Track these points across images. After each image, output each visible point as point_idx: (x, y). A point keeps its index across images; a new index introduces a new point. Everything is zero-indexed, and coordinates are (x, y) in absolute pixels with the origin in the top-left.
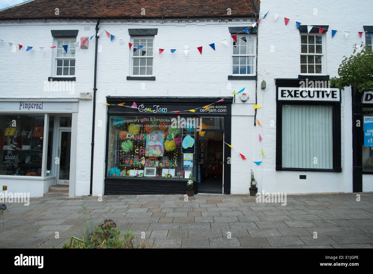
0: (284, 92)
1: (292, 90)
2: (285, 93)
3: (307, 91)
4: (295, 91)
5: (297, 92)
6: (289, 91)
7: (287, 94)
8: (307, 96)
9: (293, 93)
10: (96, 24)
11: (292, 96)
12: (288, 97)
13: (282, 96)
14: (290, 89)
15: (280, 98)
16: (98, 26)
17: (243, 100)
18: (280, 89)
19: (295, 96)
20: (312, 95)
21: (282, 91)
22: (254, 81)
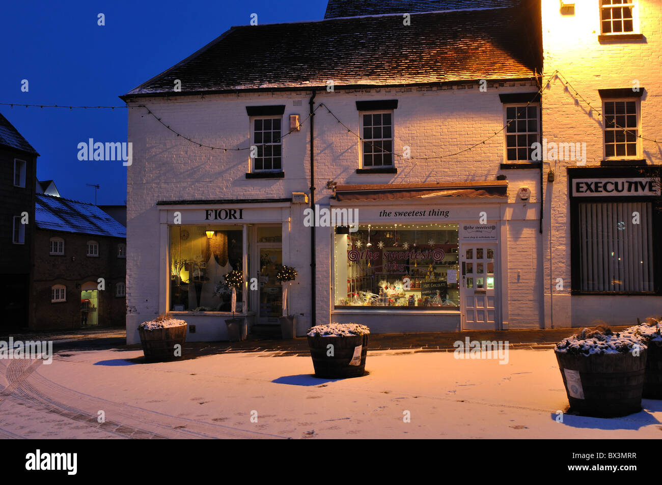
0: (581, 185)
1: (592, 183)
2: (582, 187)
3: (614, 182)
4: (596, 184)
5: (599, 185)
6: (587, 184)
7: (585, 188)
8: (613, 190)
9: (593, 187)
10: (311, 96)
11: (592, 191)
12: (586, 192)
13: (578, 191)
14: (589, 181)
15: (575, 194)
16: (313, 99)
17: (523, 198)
18: (575, 181)
19: (597, 191)
20: (620, 188)
21: (578, 184)
22: (538, 170)
